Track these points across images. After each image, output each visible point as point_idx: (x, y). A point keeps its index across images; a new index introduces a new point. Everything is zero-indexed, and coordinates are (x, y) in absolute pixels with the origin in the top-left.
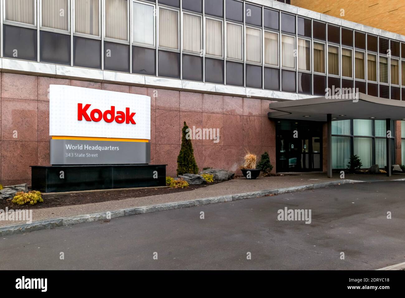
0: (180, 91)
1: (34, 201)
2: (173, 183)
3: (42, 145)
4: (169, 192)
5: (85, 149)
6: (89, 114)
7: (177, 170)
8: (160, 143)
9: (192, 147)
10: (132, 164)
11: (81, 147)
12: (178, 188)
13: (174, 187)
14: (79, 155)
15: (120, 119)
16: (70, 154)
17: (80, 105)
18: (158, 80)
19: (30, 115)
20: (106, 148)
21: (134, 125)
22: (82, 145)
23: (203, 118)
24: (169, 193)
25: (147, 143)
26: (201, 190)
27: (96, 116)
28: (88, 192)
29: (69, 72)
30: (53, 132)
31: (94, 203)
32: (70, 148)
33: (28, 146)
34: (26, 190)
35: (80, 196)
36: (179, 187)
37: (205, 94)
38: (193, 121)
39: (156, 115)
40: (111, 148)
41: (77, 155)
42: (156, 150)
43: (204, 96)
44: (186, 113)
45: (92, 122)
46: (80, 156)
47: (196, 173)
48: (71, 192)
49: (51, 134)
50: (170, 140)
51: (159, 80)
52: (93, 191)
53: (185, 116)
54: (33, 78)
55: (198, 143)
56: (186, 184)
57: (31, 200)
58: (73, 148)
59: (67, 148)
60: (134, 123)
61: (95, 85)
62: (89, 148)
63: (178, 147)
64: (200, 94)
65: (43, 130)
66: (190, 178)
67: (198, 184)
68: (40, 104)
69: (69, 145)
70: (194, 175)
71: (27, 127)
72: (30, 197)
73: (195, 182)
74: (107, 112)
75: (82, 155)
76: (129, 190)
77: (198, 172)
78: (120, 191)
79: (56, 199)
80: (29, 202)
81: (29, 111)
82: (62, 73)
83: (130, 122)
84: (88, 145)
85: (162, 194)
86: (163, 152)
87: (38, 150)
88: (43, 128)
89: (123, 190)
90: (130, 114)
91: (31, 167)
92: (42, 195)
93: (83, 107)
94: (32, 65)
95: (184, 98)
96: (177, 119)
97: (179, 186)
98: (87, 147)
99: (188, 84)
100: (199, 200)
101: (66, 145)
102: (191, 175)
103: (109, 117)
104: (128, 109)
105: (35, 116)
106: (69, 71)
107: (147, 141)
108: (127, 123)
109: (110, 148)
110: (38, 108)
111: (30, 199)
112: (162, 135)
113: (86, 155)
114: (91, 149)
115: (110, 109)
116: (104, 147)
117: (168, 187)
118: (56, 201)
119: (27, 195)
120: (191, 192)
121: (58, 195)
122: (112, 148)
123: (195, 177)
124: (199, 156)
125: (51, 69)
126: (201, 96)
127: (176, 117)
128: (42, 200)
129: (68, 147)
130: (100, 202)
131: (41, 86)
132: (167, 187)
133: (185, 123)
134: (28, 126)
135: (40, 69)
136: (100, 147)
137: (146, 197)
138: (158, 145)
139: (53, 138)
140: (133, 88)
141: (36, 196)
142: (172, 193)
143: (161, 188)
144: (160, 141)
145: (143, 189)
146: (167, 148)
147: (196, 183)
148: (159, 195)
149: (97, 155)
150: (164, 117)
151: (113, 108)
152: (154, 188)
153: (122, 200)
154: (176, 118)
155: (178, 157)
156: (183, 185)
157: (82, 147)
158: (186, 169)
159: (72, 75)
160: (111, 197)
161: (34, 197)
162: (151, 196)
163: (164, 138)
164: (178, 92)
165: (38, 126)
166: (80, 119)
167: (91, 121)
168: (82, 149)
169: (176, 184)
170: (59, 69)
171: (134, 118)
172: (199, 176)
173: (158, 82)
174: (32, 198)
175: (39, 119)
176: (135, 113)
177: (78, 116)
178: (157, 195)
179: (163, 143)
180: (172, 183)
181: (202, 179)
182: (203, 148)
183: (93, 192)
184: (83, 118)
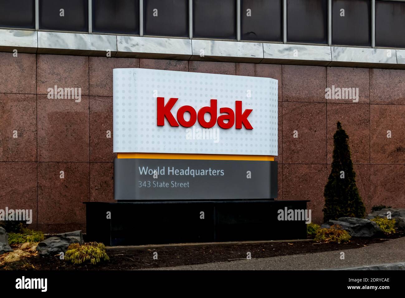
0: (326, 66)
1: (96, 259)
2: (321, 234)
3: (96, 167)
4: (315, 251)
5: (169, 174)
6: (175, 115)
7: (323, 210)
8: (291, 163)
9: (353, 169)
10: (245, 200)
11: (162, 171)
12: (331, 243)
13: (323, 241)
14: (159, 184)
15: (226, 122)
16: (145, 182)
17: (160, 100)
18: (287, 49)
19: (78, 121)
20: (203, 173)
21: (249, 132)
22: (164, 167)
23: (372, 114)
24: (317, 252)
25: (271, 162)
26: (375, 248)
27: (187, 117)
28: (175, 246)
29: (137, 47)
30: (119, 147)
31: (188, 264)
32: (146, 173)
33: (76, 170)
34: (81, 241)
35: (164, 253)
36: (332, 240)
37: (374, 70)
38: (351, 120)
39: (284, 112)
40: (211, 172)
41: (156, 184)
42: (283, 175)
43: (373, 73)
44: (338, 107)
45: (180, 128)
46: (161, 186)
47: (361, 216)
48: (148, 246)
49: (116, 150)
50: (309, 156)
51: (290, 49)
52: (184, 244)
53: (337, 112)
54: (82, 60)
55: (362, 160)
56: (345, 236)
57: (91, 258)
58: (151, 172)
59: (141, 173)
60: (249, 127)
61: (177, 65)
62: (176, 172)
63: (323, 169)
64: (366, 70)
65: (98, 144)
66: (352, 226)
67: (367, 235)
68: (93, 102)
69: (143, 168)
70: (358, 219)
71: (74, 140)
72: (90, 253)
73: (361, 232)
74: (204, 110)
75: (165, 184)
76: (243, 245)
77: (365, 214)
78: (228, 247)
79: (127, 256)
80: (89, 261)
81: (77, 113)
82: (126, 48)
83: (243, 126)
84: (173, 168)
85: (304, 253)
86: (296, 177)
87: (91, 176)
88: (97, 141)
89: (233, 245)
90: (243, 112)
91: (85, 204)
92: (106, 249)
93: (166, 102)
94: (82, 38)
95: (335, 78)
96: (321, 118)
97: (333, 238)
98: (173, 171)
99: (343, 52)
100: (377, 266)
101: (139, 168)
102: (354, 219)
103: (207, 118)
104: (239, 104)
105: (86, 121)
106: (137, 45)
107: (272, 160)
108: (238, 128)
109: (209, 171)
110: (89, 108)
111: (90, 255)
112: (293, 148)
113: (170, 185)
114: (179, 173)
115: (208, 105)
116: (199, 170)
117: (312, 242)
118: (128, 260)
119: (86, 248)
120: (357, 250)
121: (130, 251)
122: (213, 172)
123: (362, 223)
124: (364, 184)
125: (110, 43)
126: (368, 74)
127: (319, 113)
128: (108, 258)
129: (143, 171)
130: (198, 264)
131: (94, 71)
132: (310, 241)
133: (339, 124)
134: (75, 138)
135: (92, 44)
136: (194, 170)
137: (276, 258)
138: (286, 165)
139: (119, 157)
140: (242, 66)
141: (98, 251)
142: (322, 252)
143: (298, 242)
144: (291, 158)
145: (266, 244)
146: (304, 170)
147: (364, 234)
148: (298, 255)
149: (188, 183)
150: (298, 115)
151: (214, 102)
152: (286, 243)
153: (235, 262)
154: (320, 116)
155: (326, 187)
156: (340, 238)
157: (164, 170)
158: (341, 208)
159: (141, 50)
160: (216, 256)
161: (96, 253)
162: (286, 257)
163: (298, 152)
164: (324, 68)
165: (90, 137)
166: (160, 124)
167: (177, 126)
168: (164, 174)
169: (327, 235)
170: (121, 43)
171: (250, 119)
172: (369, 221)
173: (286, 53)
174: (93, 254)
175: (91, 127)
176: (251, 110)
177: (158, 119)
178: (295, 254)
179: (297, 163)
180: (319, 234)
181: (375, 227)
182: (372, 170)
183: (183, 247)
184: (166, 122)
